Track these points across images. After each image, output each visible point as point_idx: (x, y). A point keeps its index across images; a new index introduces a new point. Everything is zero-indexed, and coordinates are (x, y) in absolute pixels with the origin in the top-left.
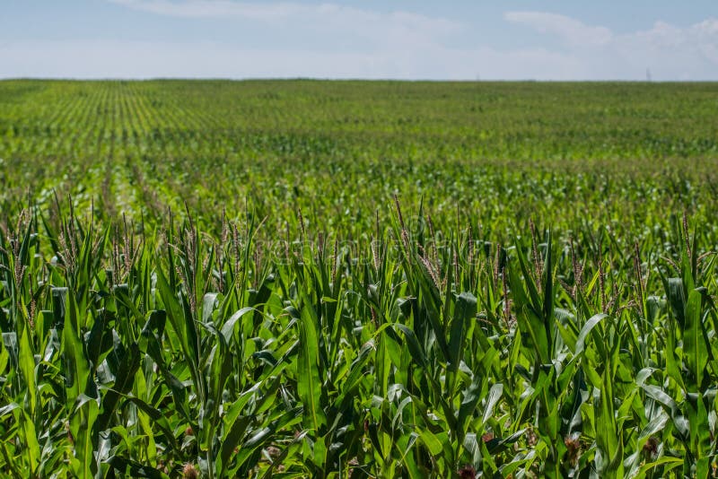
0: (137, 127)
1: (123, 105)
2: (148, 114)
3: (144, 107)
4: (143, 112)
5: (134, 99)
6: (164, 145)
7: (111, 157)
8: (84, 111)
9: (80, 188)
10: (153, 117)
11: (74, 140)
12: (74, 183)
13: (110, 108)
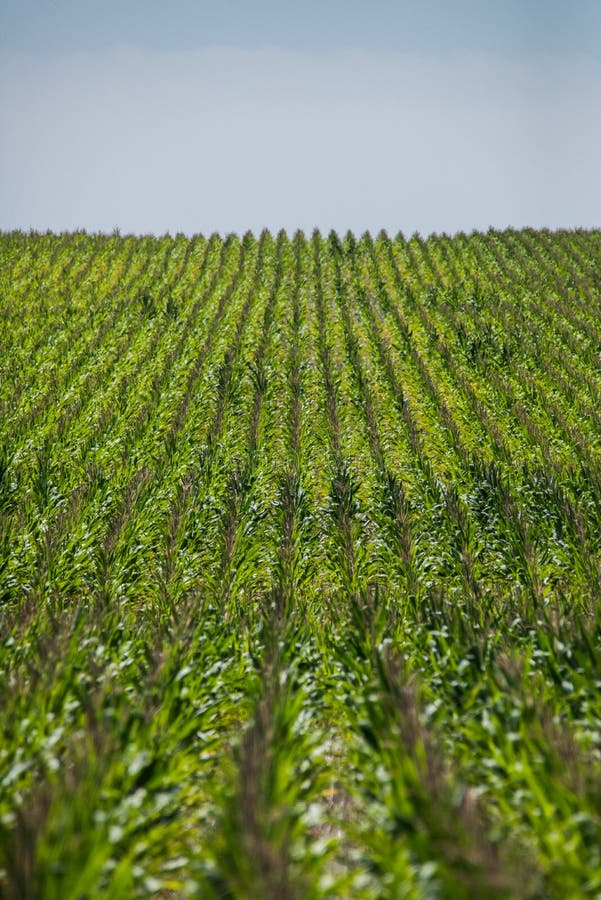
0: (398, 458)
1: (339, 355)
2: (452, 399)
3: (433, 365)
4: (427, 387)
5: (389, 331)
6: (520, 549)
7: (279, 601)
8: (158, 385)
9: (135, 761)
10: (475, 410)
11: (113, 523)
12: (110, 739)
13: (276, 371)
